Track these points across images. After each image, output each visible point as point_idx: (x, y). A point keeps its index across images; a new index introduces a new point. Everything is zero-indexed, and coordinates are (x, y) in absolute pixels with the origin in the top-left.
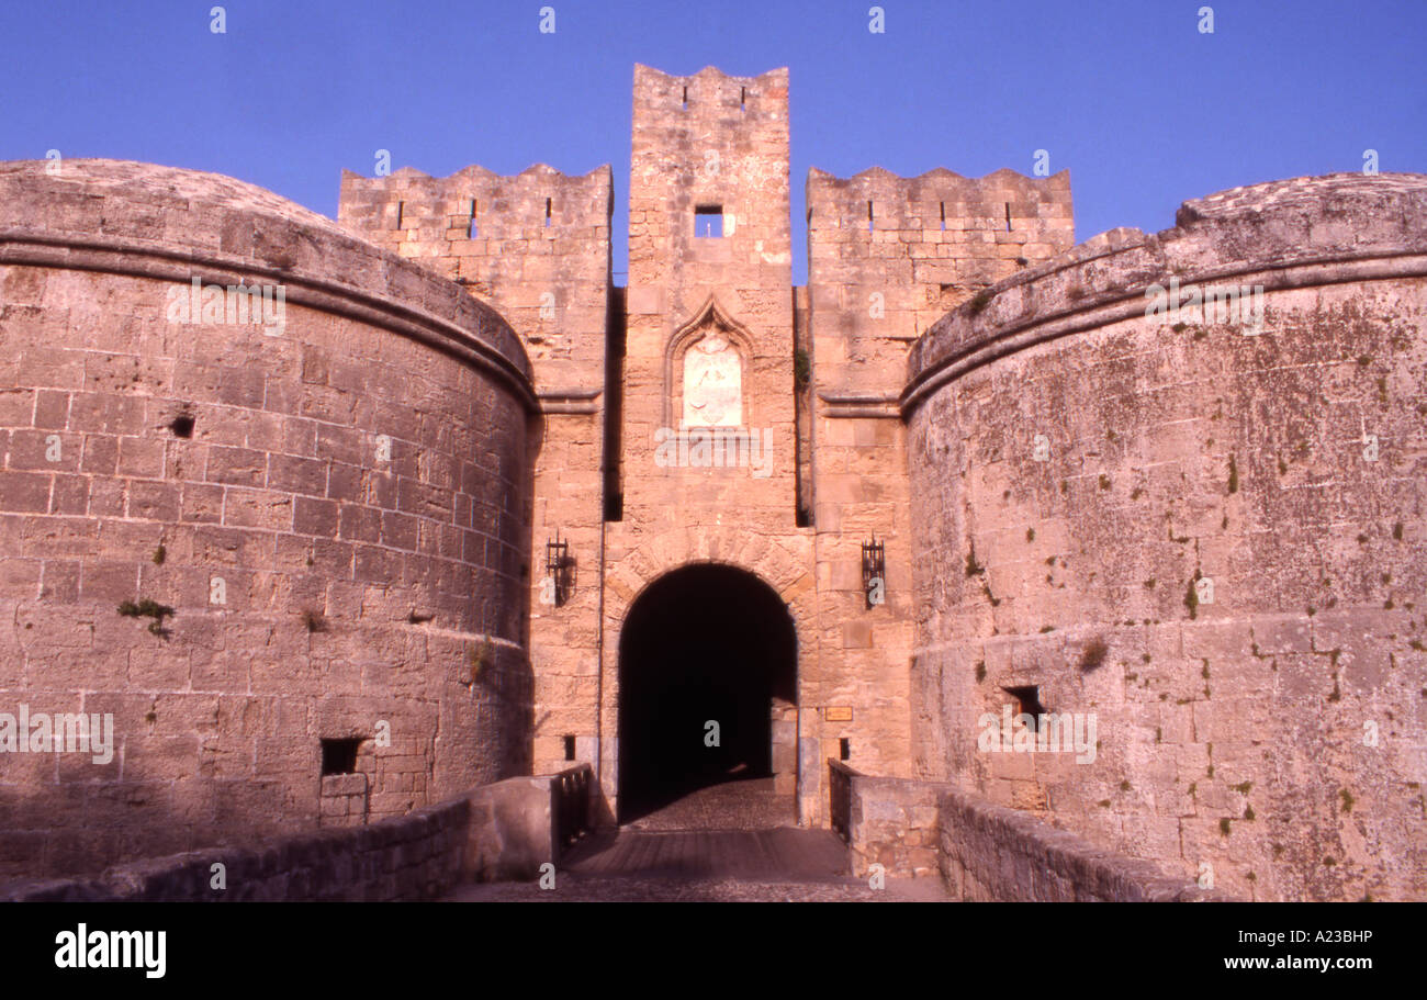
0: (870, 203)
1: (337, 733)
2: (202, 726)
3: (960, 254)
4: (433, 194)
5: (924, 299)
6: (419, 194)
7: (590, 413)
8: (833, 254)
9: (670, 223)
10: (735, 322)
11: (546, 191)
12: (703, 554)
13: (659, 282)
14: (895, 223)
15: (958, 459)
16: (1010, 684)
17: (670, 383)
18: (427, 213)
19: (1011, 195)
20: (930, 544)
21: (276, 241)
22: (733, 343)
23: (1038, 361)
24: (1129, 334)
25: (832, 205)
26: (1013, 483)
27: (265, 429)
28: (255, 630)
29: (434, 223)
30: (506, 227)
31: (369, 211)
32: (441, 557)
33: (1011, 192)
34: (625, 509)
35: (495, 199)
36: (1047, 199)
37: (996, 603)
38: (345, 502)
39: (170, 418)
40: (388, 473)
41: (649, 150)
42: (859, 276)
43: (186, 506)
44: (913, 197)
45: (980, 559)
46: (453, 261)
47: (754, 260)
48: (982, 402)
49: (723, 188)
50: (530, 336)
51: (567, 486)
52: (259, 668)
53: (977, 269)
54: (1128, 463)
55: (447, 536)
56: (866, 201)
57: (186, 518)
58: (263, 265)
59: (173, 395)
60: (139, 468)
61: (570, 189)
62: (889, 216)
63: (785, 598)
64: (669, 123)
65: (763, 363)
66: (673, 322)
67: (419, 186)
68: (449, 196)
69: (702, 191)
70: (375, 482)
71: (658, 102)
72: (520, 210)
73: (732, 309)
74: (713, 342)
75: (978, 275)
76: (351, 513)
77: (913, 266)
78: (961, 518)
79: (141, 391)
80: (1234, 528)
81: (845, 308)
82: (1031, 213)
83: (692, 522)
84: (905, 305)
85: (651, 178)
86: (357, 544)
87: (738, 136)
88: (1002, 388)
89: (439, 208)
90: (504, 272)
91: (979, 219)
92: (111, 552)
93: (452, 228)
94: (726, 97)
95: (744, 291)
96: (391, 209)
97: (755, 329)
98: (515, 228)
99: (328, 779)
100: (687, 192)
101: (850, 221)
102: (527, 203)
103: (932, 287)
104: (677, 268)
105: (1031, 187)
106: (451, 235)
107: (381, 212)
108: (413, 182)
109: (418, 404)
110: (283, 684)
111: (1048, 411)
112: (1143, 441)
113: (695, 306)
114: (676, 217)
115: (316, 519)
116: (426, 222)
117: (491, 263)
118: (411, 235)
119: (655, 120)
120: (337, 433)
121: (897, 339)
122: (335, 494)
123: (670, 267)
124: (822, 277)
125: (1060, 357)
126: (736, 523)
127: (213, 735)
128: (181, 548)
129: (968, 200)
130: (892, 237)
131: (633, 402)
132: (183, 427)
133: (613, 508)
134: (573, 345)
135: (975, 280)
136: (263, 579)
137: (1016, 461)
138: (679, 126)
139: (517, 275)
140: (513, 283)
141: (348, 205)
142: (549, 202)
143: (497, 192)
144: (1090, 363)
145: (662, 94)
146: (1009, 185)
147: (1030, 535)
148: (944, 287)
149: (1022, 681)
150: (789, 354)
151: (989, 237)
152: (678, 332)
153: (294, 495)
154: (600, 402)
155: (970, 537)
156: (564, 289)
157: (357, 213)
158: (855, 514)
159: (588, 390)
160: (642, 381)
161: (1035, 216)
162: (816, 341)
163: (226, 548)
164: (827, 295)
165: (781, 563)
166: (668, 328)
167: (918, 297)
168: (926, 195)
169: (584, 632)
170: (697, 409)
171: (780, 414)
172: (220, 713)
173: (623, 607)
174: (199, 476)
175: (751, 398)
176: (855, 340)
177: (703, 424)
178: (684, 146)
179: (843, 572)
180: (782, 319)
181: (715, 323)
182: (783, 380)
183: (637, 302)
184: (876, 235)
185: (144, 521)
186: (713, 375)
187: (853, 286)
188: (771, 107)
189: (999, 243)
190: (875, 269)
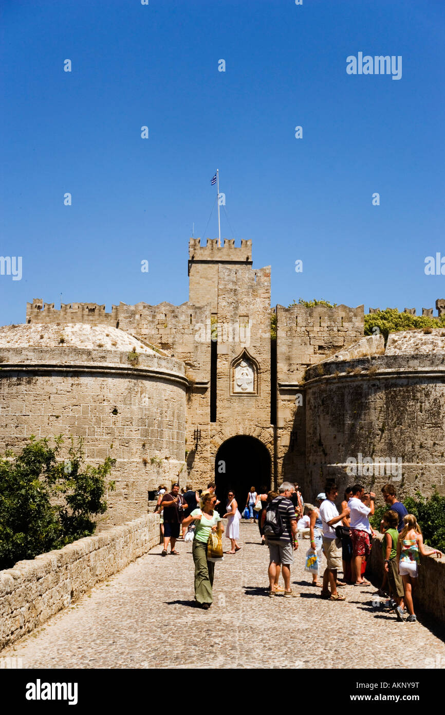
0: (297, 317)
1: (151, 490)
2: (124, 488)
3: (325, 335)
4: (151, 312)
5: (313, 350)
6: (147, 311)
7: (206, 388)
8: (284, 335)
9: (231, 322)
10: (252, 357)
11: (190, 312)
12: (241, 433)
13: (227, 344)
14: (304, 324)
15: (318, 411)
16: (328, 477)
17: (231, 377)
18: (150, 319)
19: (343, 314)
20: (310, 434)
22: (251, 365)
23: (339, 388)
24: (361, 385)
25: (284, 318)
26: (331, 421)
27: (132, 412)
28: (133, 464)
29: (153, 322)
30: (177, 324)
31: (130, 317)
32: (171, 440)
33: (344, 313)
34: (217, 418)
35: (173, 314)
36: (355, 315)
37: (326, 454)
38: (151, 428)
39: (112, 410)
40: (160, 419)
41: (224, 296)
42: (292, 342)
43: (117, 434)
44: (311, 315)
45: (322, 441)
46: (160, 336)
47: (259, 336)
48: (325, 396)
49: (248, 310)
50: (186, 362)
51: (199, 412)
52: (135, 473)
53: (331, 341)
54: (359, 421)
55: (173, 434)
56: (295, 316)
57: (117, 436)
58: (128, 367)
59: (112, 404)
60: (105, 424)
61: (198, 311)
62: (302, 322)
64: (231, 286)
65: (261, 371)
66: (232, 357)
67: (146, 309)
68: (157, 312)
69: (242, 310)
70: (157, 422)
71: (227, 278)
72: (182, 318)
73: (252, 353)
74: (244, 364)
75: (331, 343)
76: (152, 431)
77: (310, 339)
78: (318, 428)
79: (106, 403)
80: (383, 440)
81: (287, 354)
83: (238, 423)
84: (307, 353)
85: (224, 306)
86: (154, 439)
87: (254, 291)
88: (329, 393)
89: (154, 317)
90: (177, 340)
91: (332, 323)
92: (102, 446)
93: (158, 324)
94: (250, 277)
95: (255, 347)
96: (137, 317)
97: (259, 359)
98: (180, 325)
99: (150, 501)
100: (236, 312)
101: (289, 324)
102: (184, 316)
103: (316, 347)
105: (350, 311)
106: (158, 326)
107: (135, 317)
109: (166, 398)
110: (139, 477)
111: (340, 403)
112: (363, 416)
113: (239, 351)
114: (233, 320)
115: (146, 433)
116: (149, 322)
117: (172, 337)
118: (145, 326)
119: (226, 285)
120: (149, 410)
121: (304, 364)
122: (149, 427)
124: (281, 342)
125: (344, 387)
126: (252, 423)
127: (125, 490)
128: (116, 444)
129: (329, 317)
130: (304, 329)
131: (220, 383)
132: (115, 412)
133: (213, 418)
134: (200, 365)
135: (330, 344)
136: (135, 450)
137: (332, 415)
138: (234, 288)
139: (181, 341)
140: (179, 344)
141: (122, 315)
142: (191, 315)
143: (173, 312)
144: (351, 391)
145: (229, 275)
146: (344, 311)
147: (335, 438)
148: (321, 347)
149: (331, 477)
150: (269, 368)
151: (335, 329)
152: (234, 360)
153: (140, 428)
154: (209, 385)
155: (320, 435)
156: (197, 346)
157: (126, 318)
158: (289, 422)
159: (206, 381)
160: (222, 377)
161: (351, 321)
162: (278, 365)
163: (126, 443)
164: (281, 349)
165: (266, 436)
166: (230, 359)
167: (311, 350)
168: (315, 314)
169: (204, 458)
170: (239, 386)
171: (266, 388)
172: (127, 485)
173: (216, 449)
174: (119, 425)
175: (257, 382)
176: (290, 364)
177: (242, 391)
178: (235, 295)
179: (285, 440)
180: (267, 356)
181: (245, 357)
182: (267, 376)
183: (220, 350)
184: (298, 329)
185: (108, 437)
186: (244, 374)
187: (290, 346)
188: (265, 281)
189: (338, 331)
190: (297, 341)
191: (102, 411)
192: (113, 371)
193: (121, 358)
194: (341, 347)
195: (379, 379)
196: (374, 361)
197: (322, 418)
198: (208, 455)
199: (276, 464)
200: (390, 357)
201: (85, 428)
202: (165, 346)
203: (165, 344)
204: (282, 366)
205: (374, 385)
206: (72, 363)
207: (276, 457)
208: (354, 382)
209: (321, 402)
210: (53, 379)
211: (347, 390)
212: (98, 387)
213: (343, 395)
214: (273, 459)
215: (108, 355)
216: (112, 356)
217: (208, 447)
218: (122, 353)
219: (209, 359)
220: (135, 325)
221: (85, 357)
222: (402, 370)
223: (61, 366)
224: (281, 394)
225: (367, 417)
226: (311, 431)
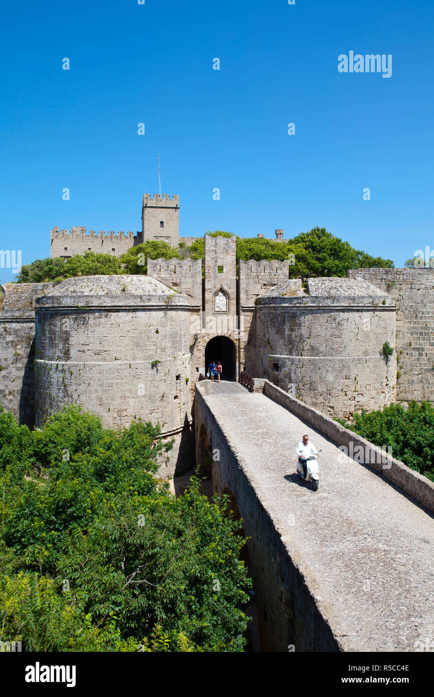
1: (178, 375)
3: (267, 278)
4: (167, 264)
6: (163, 264)
7: (200, 309)
8: (244, 278)
9: (213, 270)
10: (226, 291)
11: (190, 264)
13: (211, 282)
14: (255, 271)
15: (267, 324)
16: (274, 362)
17: (214, 302)
18: (166, 268)
19: (277, 265)
20: (261, 336)
21: (165, 299)
22: (225, 295)
23: (282, 312)
24: (296, 312)
25: (244, 267)
26: (276, 331)
27: (166, 331)
29: (167, 270)
30: (182, 271)
31: (154, 267)
36: (284, 266)
37: (272, 350)
41: (209, 254)
42: (249, 282)
43: (159, 345)
44: (259, 266)
45: (270, 342)
46: (172, 278)
47: (229, 278)
49: (223, 263)
50: (188, 294)
52: (169, 367)
53: (270, 281)
54: (294, 333)
56: (251, 266)
58: (164, 304)
59: (156, 327)
60: (152, 340)
61: (194, 263)
63: (234, 342)
64: (213, 248)
65: (231, 298)
66: (214, 290)
68: (170, 264)
69: (220, 263)
72: (184, 268)
73: (225, 288)
74: (220, 294)
77: (259, 280)
78: (267, 334)
79: (152, 327)
81: (246, 289)
82: (281, 269)
84: (257, 288)
85: (210, 260)
86: (177, 345)
87: (226, 251)
88: (275, 315)
89: (168, 267)
90: (182, 281)
91: (271, 271)
92: (151, 353)
93: (171, 271)
94: (224, 242)
95: (227, 284)
96: (158, 267)
97: (229, 291)
98: (184, 271)
99: (177, 381)
100: (217, 264)
101: (247, 271)
102: (186, 266)
103: (262, 284)
104: (215, 279)
105: (281, 264)
106: (171, 273)
108: (162, 261)
110: (171, 369)
111: (282, 321)
112: (297, 330)
113: (218, 287)
114: (214, 269)
115: (174, 343)
116: (165, 270)
117: (179, 279)
118: (163, 273)
119: (210, 247)
120: (175, 328)
121: (255, 294)
123: (213, 279)
124: (243, 283)
125: (285, 313)
128: (159, 351)
129: (270, 267)
130: (255, 274)
131: (207, 306)
132: (157, 332)
134: (196, 296)
135: (270, 283)
136: (168, 353)
137: (277, 328)
138: (214, 249)
140: (184, 283)
142: (190, 266)
143: (179, 264)
144: (290, 315)
145: (211, 242)
146: (277, 263)
148: (264, 285)
149: (276, 362)
150: (235, 297)
151: (273, 274)
152: (215, 292)
153: (171, 340)
154: (201, 308)
155: (268, 338)
157: (151, 268)
158: (247, 327)
159: (199, 305)
160: (209, 302)
161: (282, 270)
162: (241, 295)
163: (163, 350)
164: (243, 286)
165: (234, 337)
166: (213, 292)
167: (259, 286)
168: (262, 266)
169: (200, 350)
170: (218, 307)
171: (233, 308)
172: (165, 374)
173: (206, 344)
174: (160, 339)
175: (228, 305)
176: (248, 295)
177: (220, 310)
178: (216, 253)
179: (244, 337)
180: (234, 290)
181: (222, 290)
182: (234, 302)
183: (207, 286)
184: (252, 274)
185: (154, 347)
186: (221, 300)
187: (247, 284)
188: (233, 245)
189: (275, 275)
190: (252, 281)
191: (150, 332)
192: (155, 308)
193: (159, 299)
194: (275, 285)
195: (307, 310)
196: (304, 299)
197: (270, 328)
198: (201, 347)
199: (239, 352)
200: (314, 297)
201: (141, 343)
202: (175, 284)
203: (175, 283)
204: (243, 296)
205: (303, 313)
206: (132, 304)
207: (239, 347)
208: (292, 310)
209: (269, 320)
210: (121, 314)
211: (287, 314)
212: (147, 318)
213: (284, 317)
214: (237, 349)
215: (152, 298)
216: (154, 298)
217: (201, 343)
218: (159, 296)
219: (201, 292)
220: (157, 272)
221: (139, 300)
222: (321, 305)
223: (125, 306)
224: (242, 312)
225: (299, 331)
226: (261, 334)
